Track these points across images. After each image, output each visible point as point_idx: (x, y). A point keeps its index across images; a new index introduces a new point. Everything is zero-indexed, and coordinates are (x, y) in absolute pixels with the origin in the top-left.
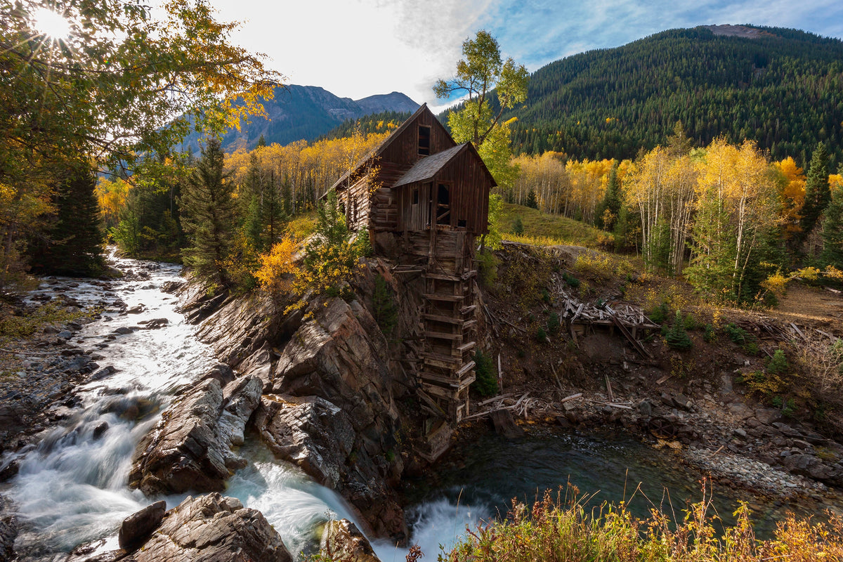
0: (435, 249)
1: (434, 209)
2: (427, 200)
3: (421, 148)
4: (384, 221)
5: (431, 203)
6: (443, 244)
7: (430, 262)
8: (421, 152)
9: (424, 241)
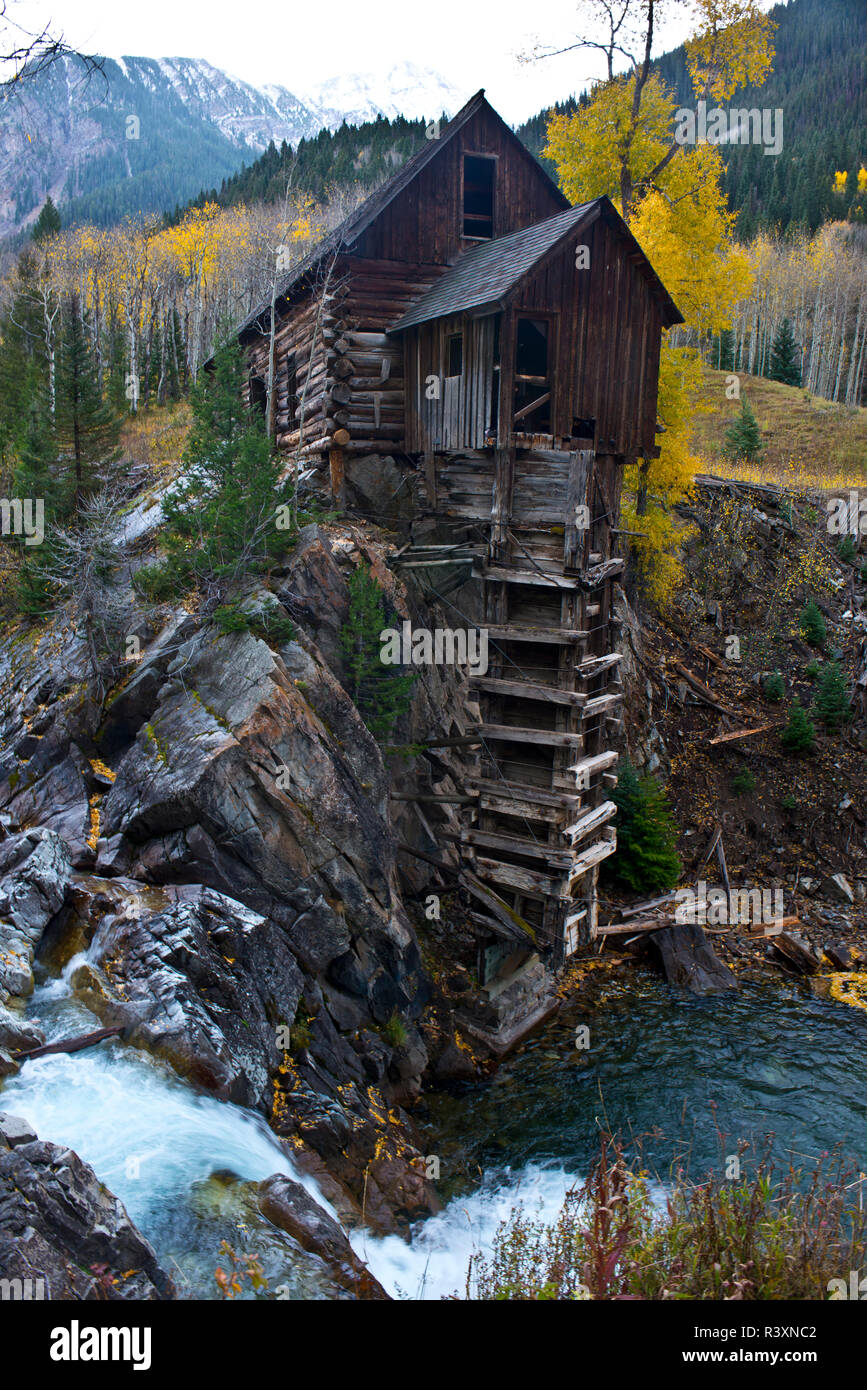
0: (510, 501)
1: (506, 390)
2: (486, 366)
3: (471, 217)
4: (368, 426)
5: (496, 374)
6: (531, 487)
7: (494, 538)
8: (471, 228)
9: (478, 479)
